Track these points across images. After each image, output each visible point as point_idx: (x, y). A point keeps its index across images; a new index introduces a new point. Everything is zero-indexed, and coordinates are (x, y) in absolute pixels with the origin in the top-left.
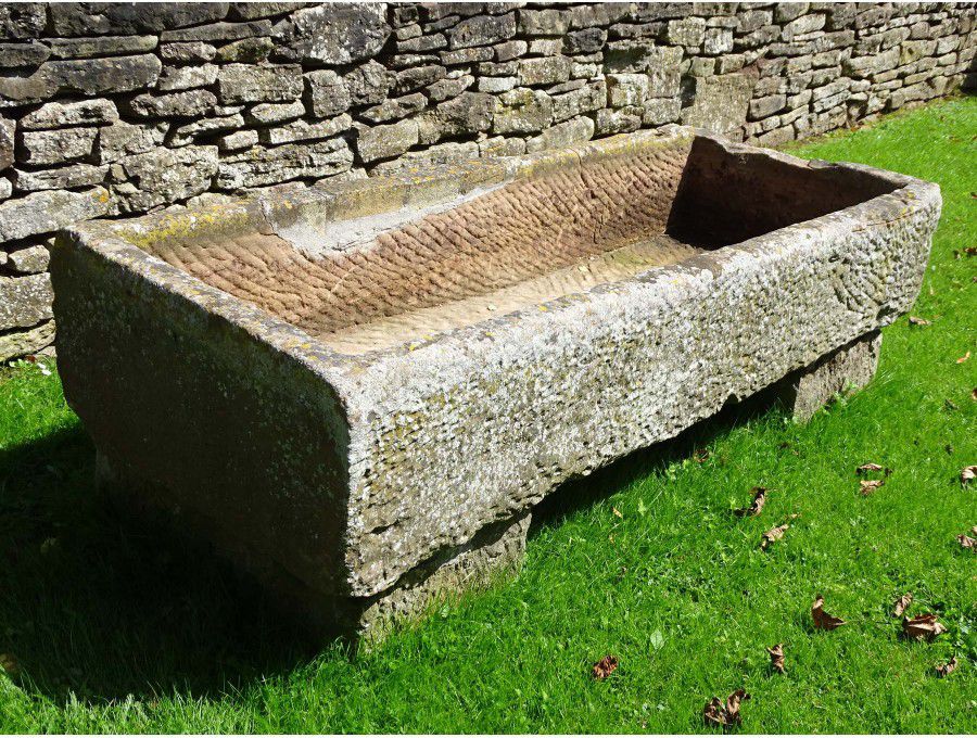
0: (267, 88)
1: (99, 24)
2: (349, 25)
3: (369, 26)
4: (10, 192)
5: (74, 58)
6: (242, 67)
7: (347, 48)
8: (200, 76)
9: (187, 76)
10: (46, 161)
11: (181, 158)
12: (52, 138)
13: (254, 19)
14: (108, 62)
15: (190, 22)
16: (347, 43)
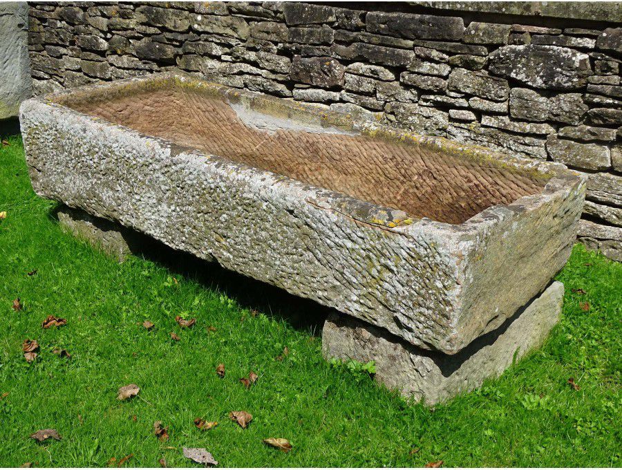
0: (476, 87)
1: (383, 29)
2: (544, 62)
3: (561, 67)
4: (338, 99)
5: (370, 43)
6: (465, 71)
7: (542, 77)
8: (437, 69)
9: (426, 67)
10: (350, 89)
11: (421, 112)
12: (355, 79)
13: (470, 44)
14: (383, 49)
15: (430, 37)
16: (541, 74)
